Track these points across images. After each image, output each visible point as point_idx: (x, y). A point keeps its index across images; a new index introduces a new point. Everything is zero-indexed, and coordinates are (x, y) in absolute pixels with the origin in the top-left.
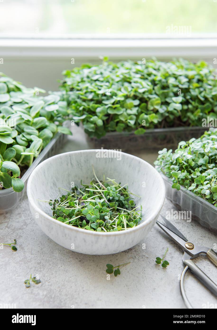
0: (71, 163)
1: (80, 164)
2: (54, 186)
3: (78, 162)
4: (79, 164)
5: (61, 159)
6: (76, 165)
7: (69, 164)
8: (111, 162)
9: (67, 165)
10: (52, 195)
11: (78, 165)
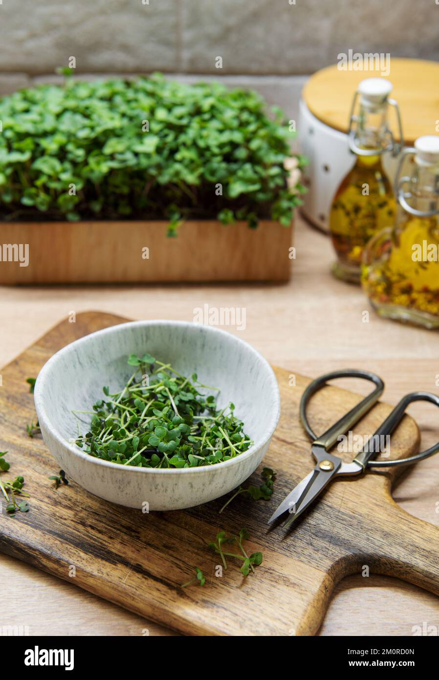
0: (79, 361)
1: (94, 359)
2: (65, 412)
3: (89, 358)
4: (92, 360)
5: (64, 359)
6: (88, 363)
7: (78, 366)
8: (146, 341)
9: (74, 366)
10: (68, 429)
11: (91, 362)
